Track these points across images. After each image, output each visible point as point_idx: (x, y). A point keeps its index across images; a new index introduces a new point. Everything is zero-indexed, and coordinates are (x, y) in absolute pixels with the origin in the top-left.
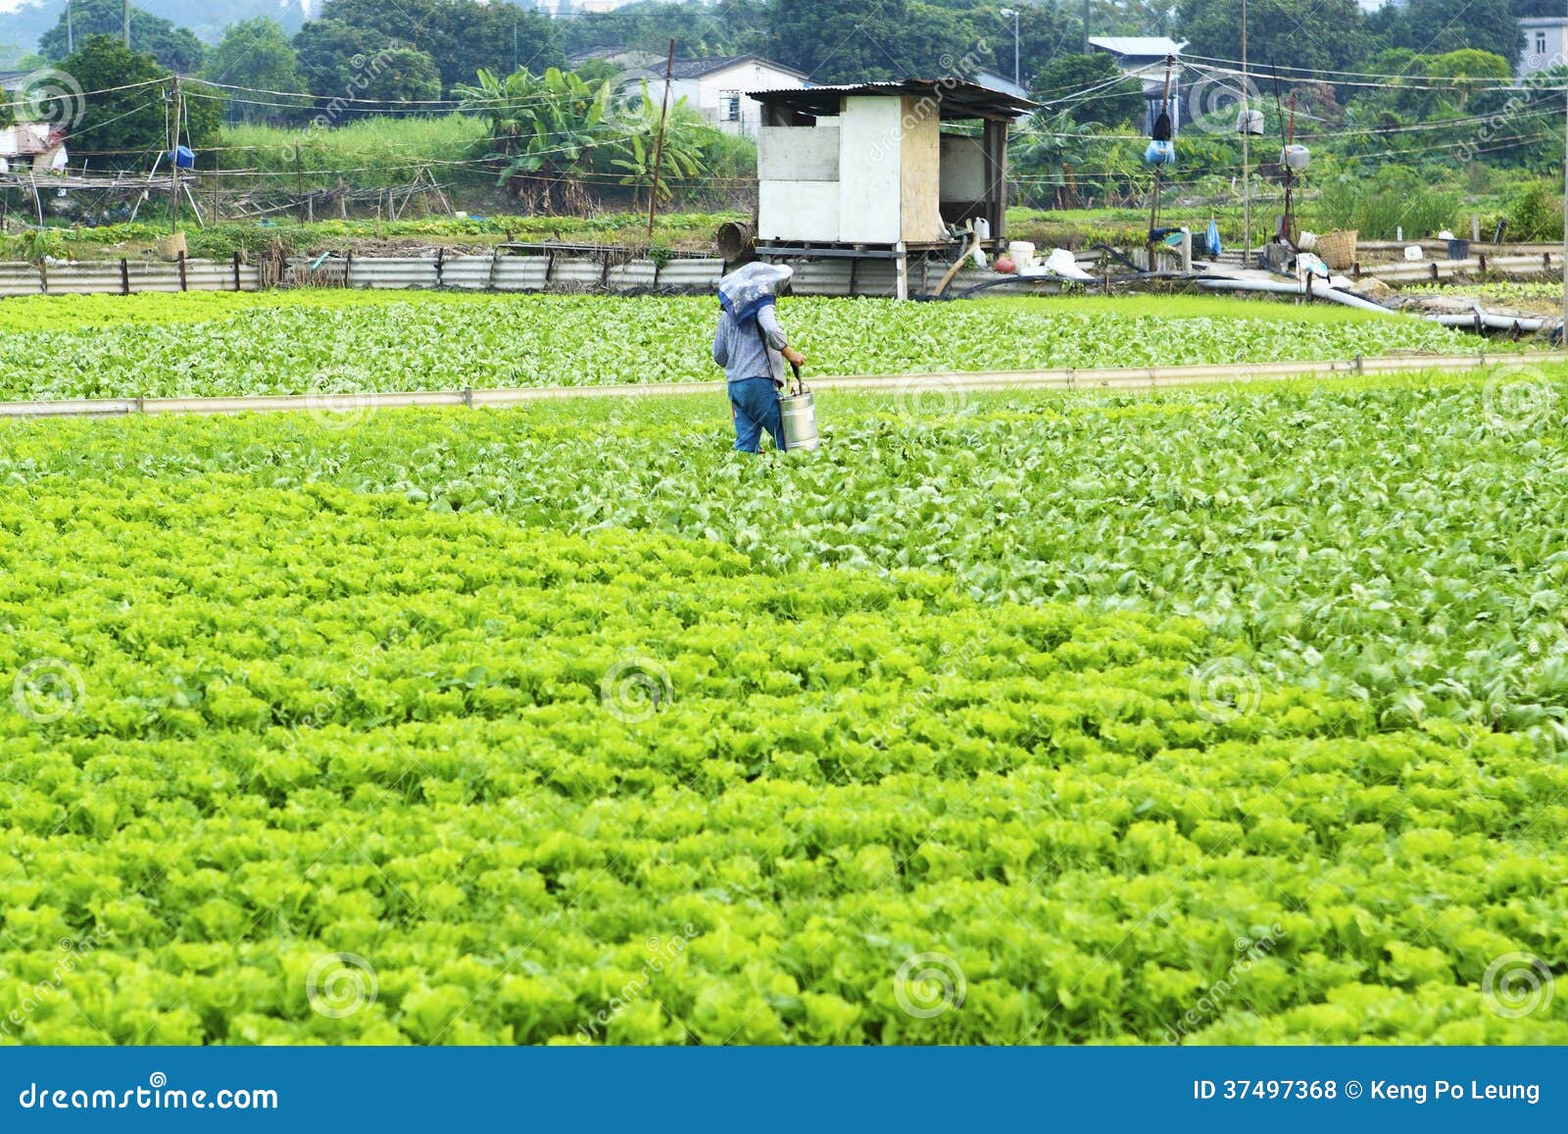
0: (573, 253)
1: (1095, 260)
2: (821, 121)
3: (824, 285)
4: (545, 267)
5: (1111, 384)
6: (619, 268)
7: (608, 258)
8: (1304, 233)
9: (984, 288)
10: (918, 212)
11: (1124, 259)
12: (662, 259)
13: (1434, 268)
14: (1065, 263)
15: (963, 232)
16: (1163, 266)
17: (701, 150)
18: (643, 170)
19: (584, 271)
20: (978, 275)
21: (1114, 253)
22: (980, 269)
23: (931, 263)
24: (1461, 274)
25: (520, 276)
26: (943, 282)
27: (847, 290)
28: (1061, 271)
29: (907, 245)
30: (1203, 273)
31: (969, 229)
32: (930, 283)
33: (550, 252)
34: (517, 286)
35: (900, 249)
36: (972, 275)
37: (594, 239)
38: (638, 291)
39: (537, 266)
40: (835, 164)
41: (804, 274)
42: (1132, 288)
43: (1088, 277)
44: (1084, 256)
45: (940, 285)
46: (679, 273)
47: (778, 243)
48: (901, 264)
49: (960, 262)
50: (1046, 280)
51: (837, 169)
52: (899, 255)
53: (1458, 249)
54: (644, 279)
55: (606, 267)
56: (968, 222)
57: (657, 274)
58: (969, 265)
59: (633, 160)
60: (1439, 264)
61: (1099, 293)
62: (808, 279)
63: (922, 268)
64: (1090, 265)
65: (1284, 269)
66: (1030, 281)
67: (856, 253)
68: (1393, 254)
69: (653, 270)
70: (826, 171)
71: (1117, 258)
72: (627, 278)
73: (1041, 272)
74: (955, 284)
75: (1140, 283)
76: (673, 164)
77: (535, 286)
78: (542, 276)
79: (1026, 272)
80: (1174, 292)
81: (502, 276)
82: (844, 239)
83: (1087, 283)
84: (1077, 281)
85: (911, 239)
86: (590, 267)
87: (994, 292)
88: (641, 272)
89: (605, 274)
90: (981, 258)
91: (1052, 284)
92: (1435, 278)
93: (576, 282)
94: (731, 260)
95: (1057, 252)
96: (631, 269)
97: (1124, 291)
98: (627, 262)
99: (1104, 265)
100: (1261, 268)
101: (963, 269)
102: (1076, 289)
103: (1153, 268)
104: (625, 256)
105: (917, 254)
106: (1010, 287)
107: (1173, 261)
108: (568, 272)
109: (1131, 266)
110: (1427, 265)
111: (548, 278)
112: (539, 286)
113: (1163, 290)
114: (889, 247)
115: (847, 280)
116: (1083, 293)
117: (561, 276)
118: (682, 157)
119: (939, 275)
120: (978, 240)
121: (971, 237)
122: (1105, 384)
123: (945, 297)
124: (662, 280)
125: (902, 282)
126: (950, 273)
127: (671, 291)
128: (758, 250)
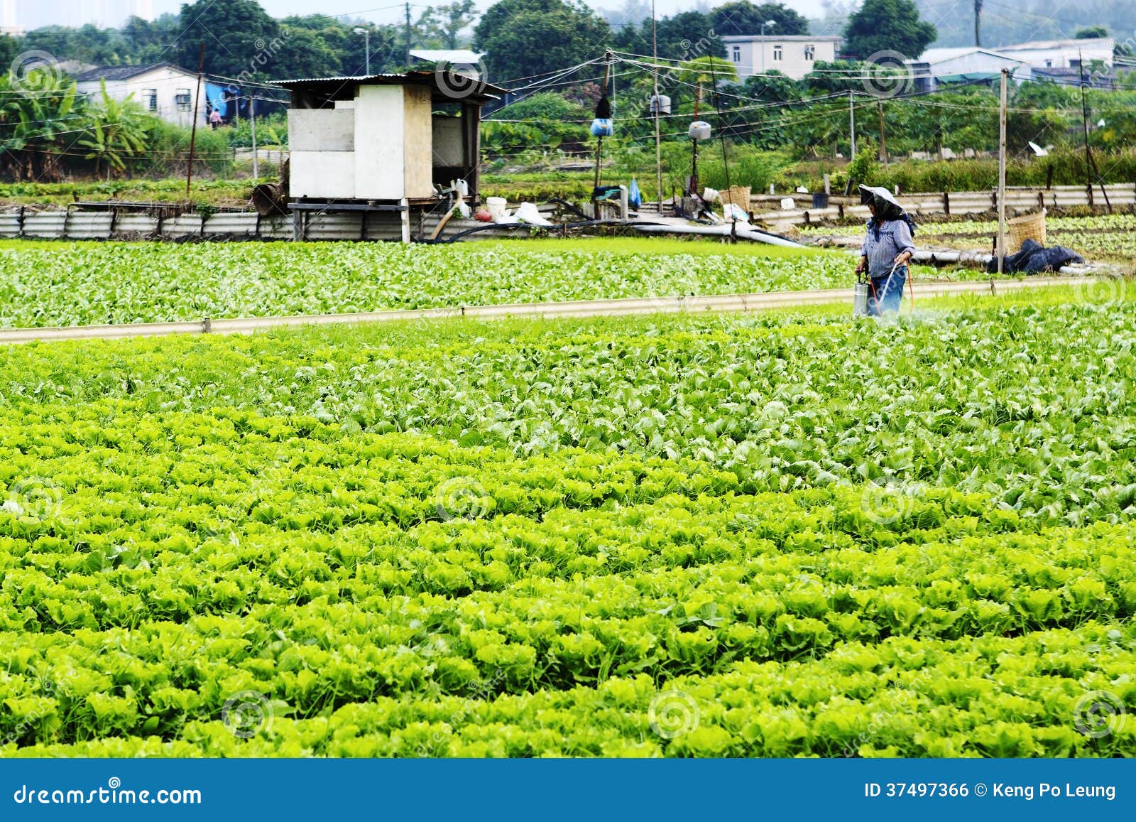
0: (133, 209)
1: (552, 211)
2: (339, 104)
3: (340, 232)
4: (109, 220)
5: (714, 308)
6: (172, 220)
7: (163, 213)
8: (707, 189)
9: (469, 233)
10: (417, 175)
11: (575, 209)
12: (207, 213)
13: (807, 215)
14: (531, 214)
15: (449, 190)
16: (605, 215)
17: (146, 133)
18: (102, 148)
19: (144, 223)
20: (463, 224)
21: (567, 206)
22: (465, 219)
23: (426, 215)
24: (826, 219)
25: (90, 228)
26: (438, 229)
27: (358, 236)
28: (529, 219)
29: (409, 200)
30: (635, 220)
31: (453, 188)
32: (427, 230)
33: (114, 209)
34: (86, 235)
35: (404, 203)
36: (459, 223)
37: (150, 199)
38: (190, 238)
39: (104, 219)
40: (351, 138)
41: (324, 224)
42: (584, 233)
43: (549, 224)
44: (543, 208)
45: (435, 232)
46: (221, 224)
47: (305, 200)
48: (405, 216)
49: (450, 214)
50: (517, 227)
51: (352, 142)
52: (403, 209)
53: (820, 199)
54: (192, 229)
55: (161, 219)
56: (452, 183)
57: (203, 226)
58: (457, 216)
59: (94, 141)
60: (810, 212)
61: (559, 237)
62: (327, 228)
63: (420, 218)
64: (549, 215)
65: (696, 216)
66: (505, 227)
67: (368, 208)
68: (774, 205)
69: (200, 222)
70: (344, 143)
71: (569, 209)
72: (178, 229)
73: (513, 220)
74: (446, 231)
75: (590, 228)
76: (125, 143)
77: (101, 235)
78: (107, 227)
79: (501, 221)
80: (617, 235)
81: (73, 228)
82: (359, 196)
83: (549, 229)
84: (541, 228)
85: (413, 196)
86: (147, 220)
87: (476, 236)
88: (190, 223)
89: (160, 225)
90: (465, 210)
91: (523, 229)
92: (808, 222)
93: (136, 232)
94: (264, 214)
95: (525, 204)
96: (181, 221)
97: (579, 234)
98: (178, 216)
99: (560, 215)
100: (677, 216)
101: (453, 218)
102: (542, 233)
103: (598, 216)
104: (177, 212)
105: (417, 208)
106: (489, 232)
107: (612, 211)
108: (128, 224)
109: (581, 215)
110: (802, 213)
111: (112, 229)
112: (106, 235)
113: (610, 234)
114: (396, 202)
115: (359, 228)
116: (546, 237)
117: (122, 227)
118: (133, 139)
119: (434, 225)
120: (461, 196)
121: (455, 194)
122: (708, 308)
123: (438, 240)
124: (207, 230)
125: (406, 230)
126: (443, 222)
127: (215, 238)
128: (290, 205)
